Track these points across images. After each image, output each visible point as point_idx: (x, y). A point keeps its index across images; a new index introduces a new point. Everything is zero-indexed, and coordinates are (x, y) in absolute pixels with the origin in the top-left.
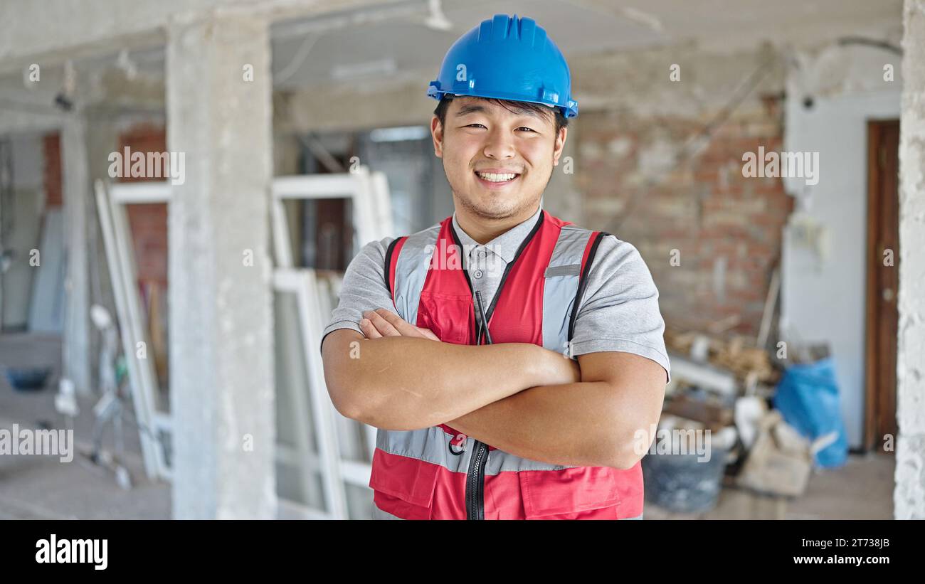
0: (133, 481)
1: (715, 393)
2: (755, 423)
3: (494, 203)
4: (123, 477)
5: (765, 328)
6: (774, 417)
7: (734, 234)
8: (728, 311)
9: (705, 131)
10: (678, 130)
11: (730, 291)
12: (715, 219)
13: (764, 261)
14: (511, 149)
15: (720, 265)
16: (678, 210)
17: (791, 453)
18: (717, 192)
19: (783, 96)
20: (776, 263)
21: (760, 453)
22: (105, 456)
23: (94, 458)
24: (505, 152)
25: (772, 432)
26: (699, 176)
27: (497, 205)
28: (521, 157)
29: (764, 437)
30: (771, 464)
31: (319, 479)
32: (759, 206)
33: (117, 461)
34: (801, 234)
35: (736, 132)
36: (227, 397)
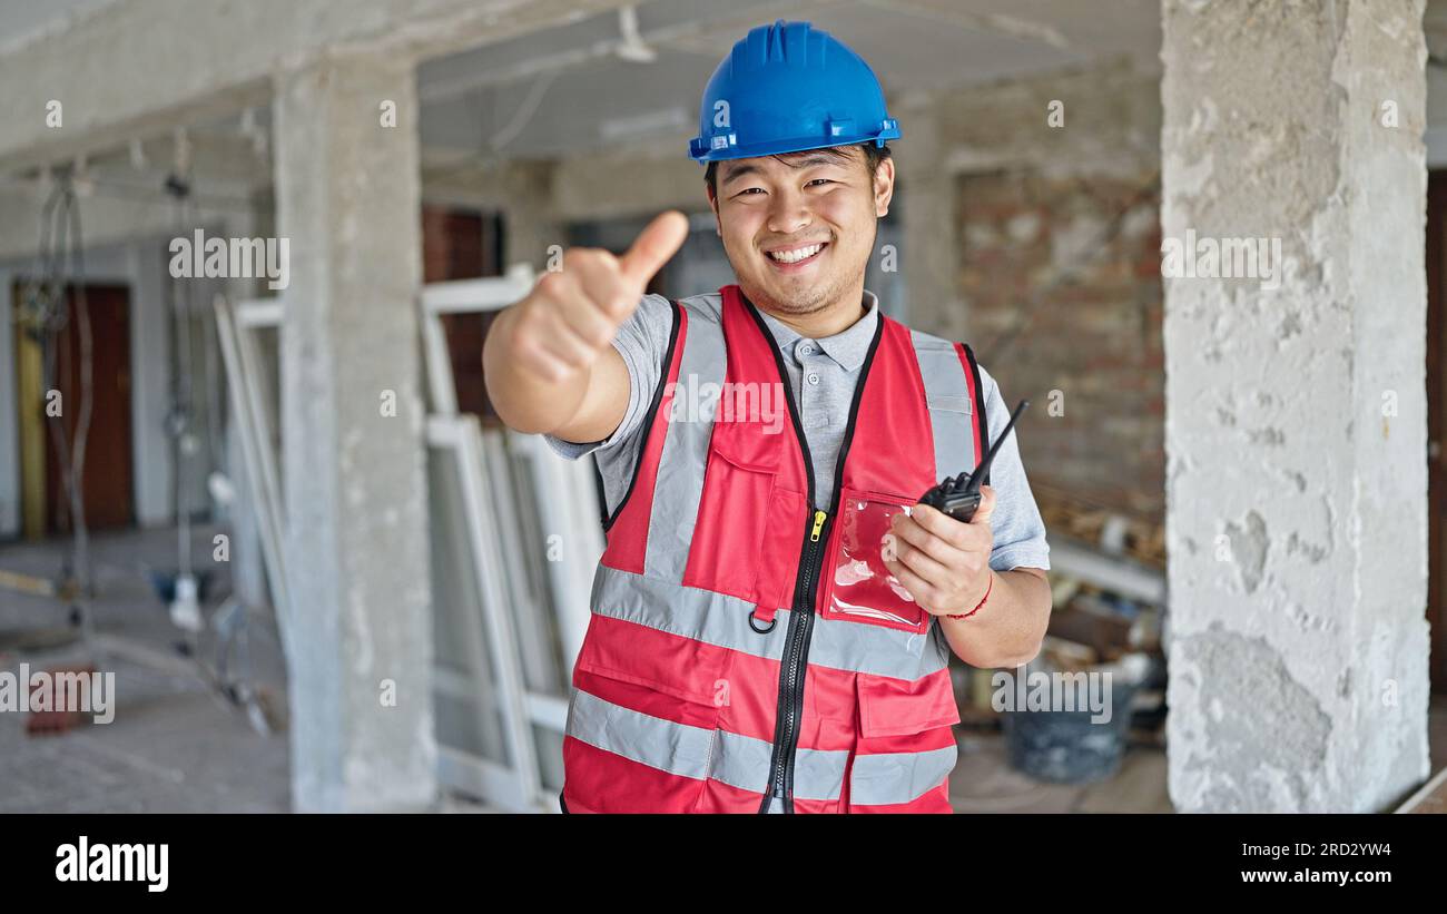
3: (798, 291)
14: (804, 215)
16: (1111, 323)
24: (796, 221)
28: (823, 220)
36: (357, 598)
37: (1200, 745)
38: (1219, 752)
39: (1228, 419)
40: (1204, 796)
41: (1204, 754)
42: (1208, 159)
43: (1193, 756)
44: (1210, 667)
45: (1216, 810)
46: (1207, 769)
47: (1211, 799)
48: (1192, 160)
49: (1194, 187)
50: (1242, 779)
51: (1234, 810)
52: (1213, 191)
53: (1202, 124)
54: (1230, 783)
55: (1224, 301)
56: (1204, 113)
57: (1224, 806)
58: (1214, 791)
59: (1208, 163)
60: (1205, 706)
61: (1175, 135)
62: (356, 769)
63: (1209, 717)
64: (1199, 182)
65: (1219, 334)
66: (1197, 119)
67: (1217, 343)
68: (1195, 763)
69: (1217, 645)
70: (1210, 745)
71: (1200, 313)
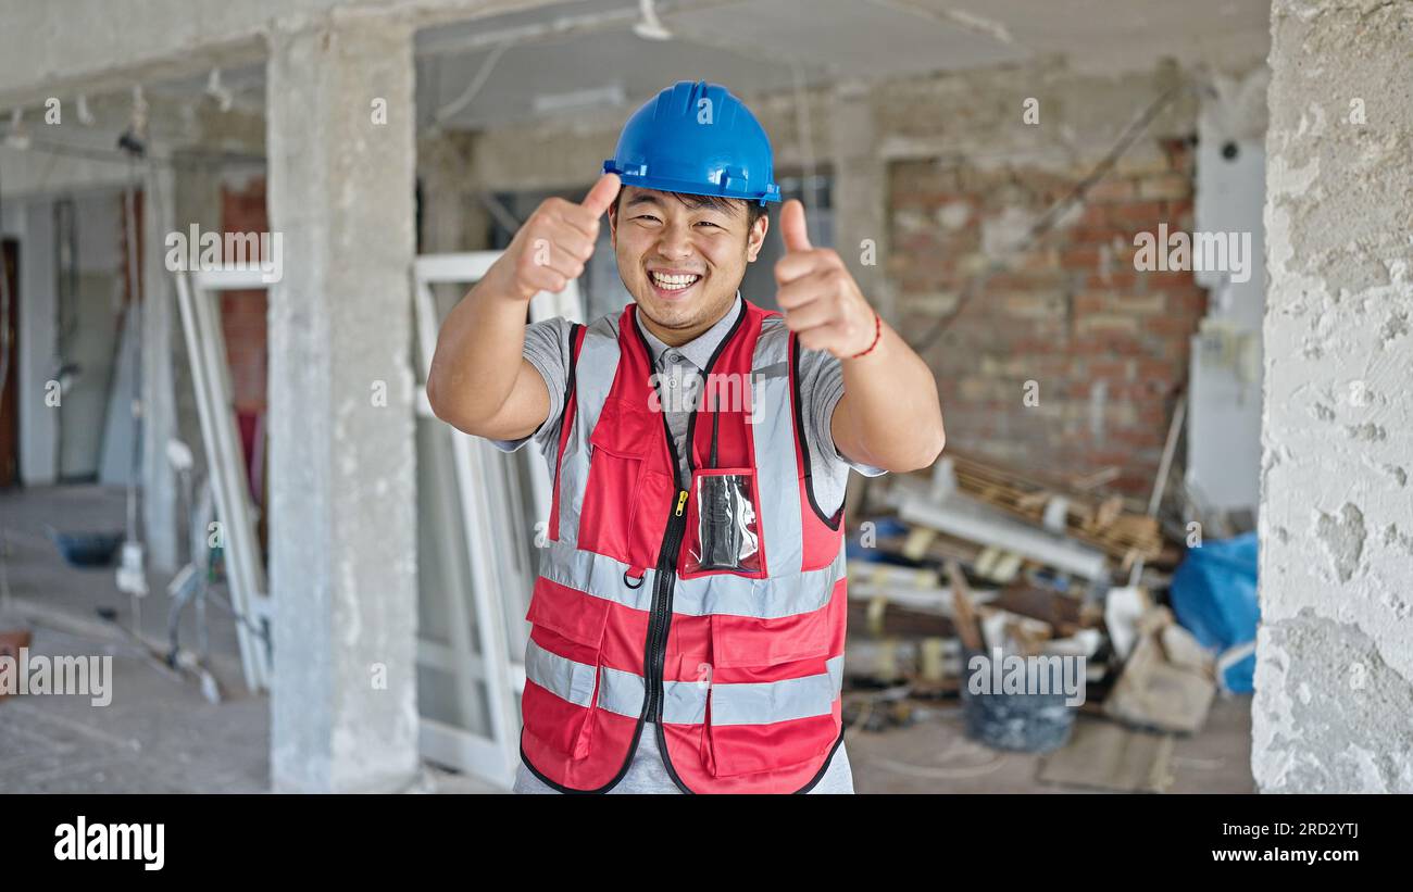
0: (224, 693)
1: (1079, 579)
2: (1134, 624)
3: (669, 314)
4: (209, 685)
5: (1161, 484)
6: (1162, 616)
7: (1118, 345)
8: (1105, 462)
9: (1078, 191)
10: (1040, 192)
11: (1112, 430)
12: (1088, 324)
13: (1164, 388)
14: (686, 246)
15: (1099, 391)
16: (1037, 309)
17: (1185, 668)
18: (1096, 284)
19: (1194, 140)
20: (1180, 389)
21: (1139, 667)
22: (186, 659)
23: (170, 662)
24: (680, 250)
25: (1158, 636)
26: (1068, 260)
27: (672, 317)
28: (701, 256)
29: (1146, 644)
30: (1153, 683)
31: (482, 689)
32: (1156, 304)
33: (204, 664)
34: (1215, 346)
35: (1127, 193)
36: (347, 567)
37: (1286, 726)
38: (1306, 732)
39: (1327, 414)
40: (1288, 774)
41: (1289, 735)
42: (1315, 162)
43: (1277, 736)
44: (1299, 653)
45: (1301, 790)
46: (1293, 749)
47: (1294, 777)
48: (1298, 163)
49: (1298, 189)
50: (1329, 760)
51: (1319, 790)
52: (1318, 194)
53: (1309, 129)
54: (1317, 763)
55: (1327, 300)
56: (1312, 118)
57: (1309, 785)
58: (1298, 771)
59: (1314, 167)
60: (1292, 689)
61: (1281, 138)
62: (342, 740)
63: (1297, 699)
64: (1306, 184)
65: (1321, 331)
66: (1304, 123)
67: (1319, 341)
68: (1279, 743)
69: (1307, 631)
70: (1295, 727)
71: (1300, 312)
